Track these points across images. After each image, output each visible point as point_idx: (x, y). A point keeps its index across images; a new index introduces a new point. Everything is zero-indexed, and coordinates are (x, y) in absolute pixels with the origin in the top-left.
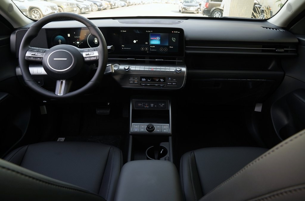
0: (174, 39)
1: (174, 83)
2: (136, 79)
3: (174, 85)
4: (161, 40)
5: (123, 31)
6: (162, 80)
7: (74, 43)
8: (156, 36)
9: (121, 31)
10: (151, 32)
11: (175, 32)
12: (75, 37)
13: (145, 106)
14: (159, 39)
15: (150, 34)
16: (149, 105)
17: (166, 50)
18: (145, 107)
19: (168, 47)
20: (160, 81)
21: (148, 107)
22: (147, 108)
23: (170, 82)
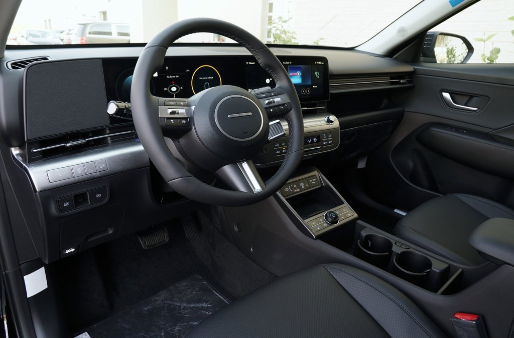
0: (317, 74)
1: (330, 140)
2: (284, 145)
3: (331, 144)
4: (303, 77)
5: (250, 63)
6: (315, 140)
7: (165, 89)
8: (296, 70)
9: (247, 63)
10: (289, 64)
11: (318, 63)
12: (168, 77)
13: (295, 189)
14: (300, 74)
15: (289, 66)
16: (299, 187)
17: (309, 91)
18: (295, 191)
19: (310, 86)
20: (312, 141)
21: (298, 190)
22: (297, 192)
23: (325, 141)
